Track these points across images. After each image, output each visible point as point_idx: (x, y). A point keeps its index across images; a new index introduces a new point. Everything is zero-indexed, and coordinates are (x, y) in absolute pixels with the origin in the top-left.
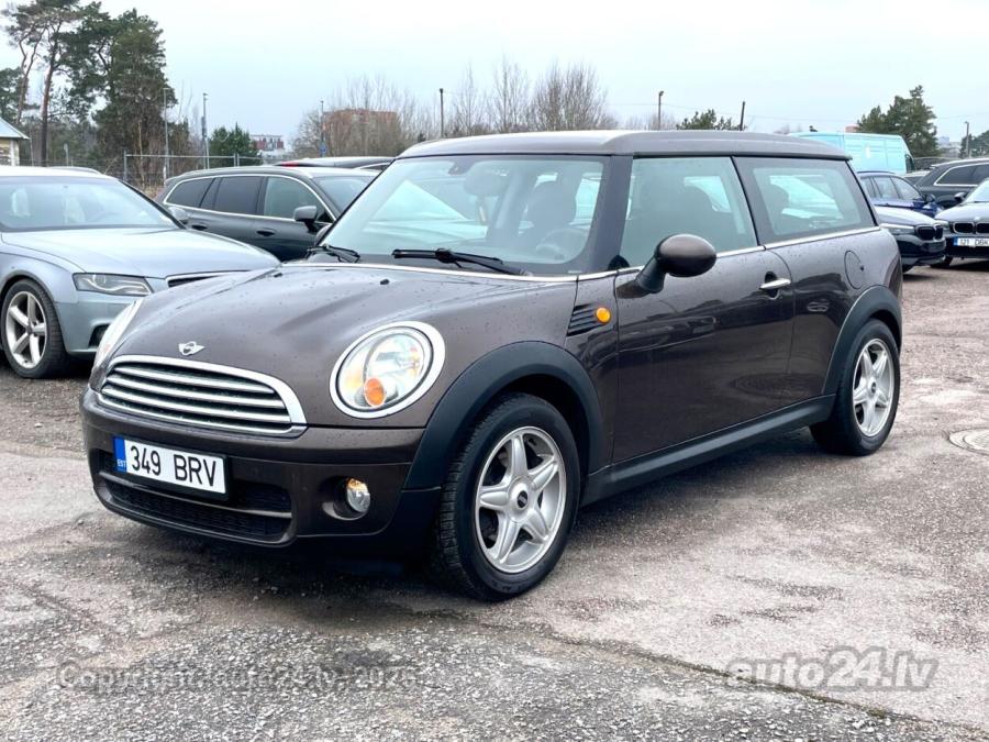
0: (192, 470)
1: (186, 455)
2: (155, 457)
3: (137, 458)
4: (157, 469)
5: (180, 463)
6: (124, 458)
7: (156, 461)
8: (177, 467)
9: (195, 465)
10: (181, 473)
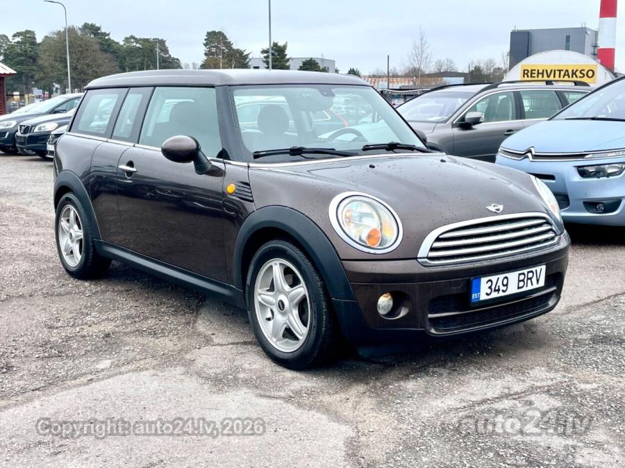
0: (528, 279)
1: (525, 271)
2: (505, 280)
3: (490, 288)
4: (504, 288)
5: (522, 277)
6: (479, 291)
7: (505, 283)
8: (519, 281)
9: (530, 275)
10: (521, 284)
